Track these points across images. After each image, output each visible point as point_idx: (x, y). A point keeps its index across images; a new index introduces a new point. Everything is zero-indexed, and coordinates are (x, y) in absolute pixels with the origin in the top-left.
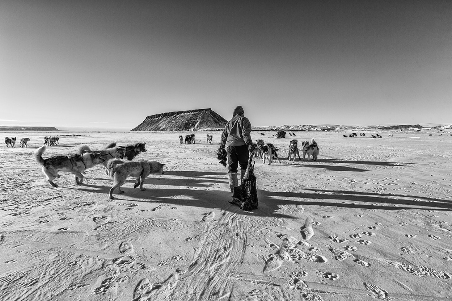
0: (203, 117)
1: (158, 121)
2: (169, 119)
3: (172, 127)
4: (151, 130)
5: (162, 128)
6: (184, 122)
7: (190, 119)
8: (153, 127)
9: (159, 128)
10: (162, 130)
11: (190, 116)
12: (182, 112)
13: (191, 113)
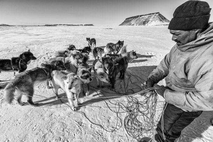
0: (154, 18)
1: (131, 20)
2: (136, 19)
3: (137, 24)
4: (127, 25)
5: (132, 24)
6: (143, 21)
7: (147, 19)
8: (128, 23)
9: (131, 24)
10: (132, 25)
11: (147, 17)
12: (143, 15)
13: (148, 16)
